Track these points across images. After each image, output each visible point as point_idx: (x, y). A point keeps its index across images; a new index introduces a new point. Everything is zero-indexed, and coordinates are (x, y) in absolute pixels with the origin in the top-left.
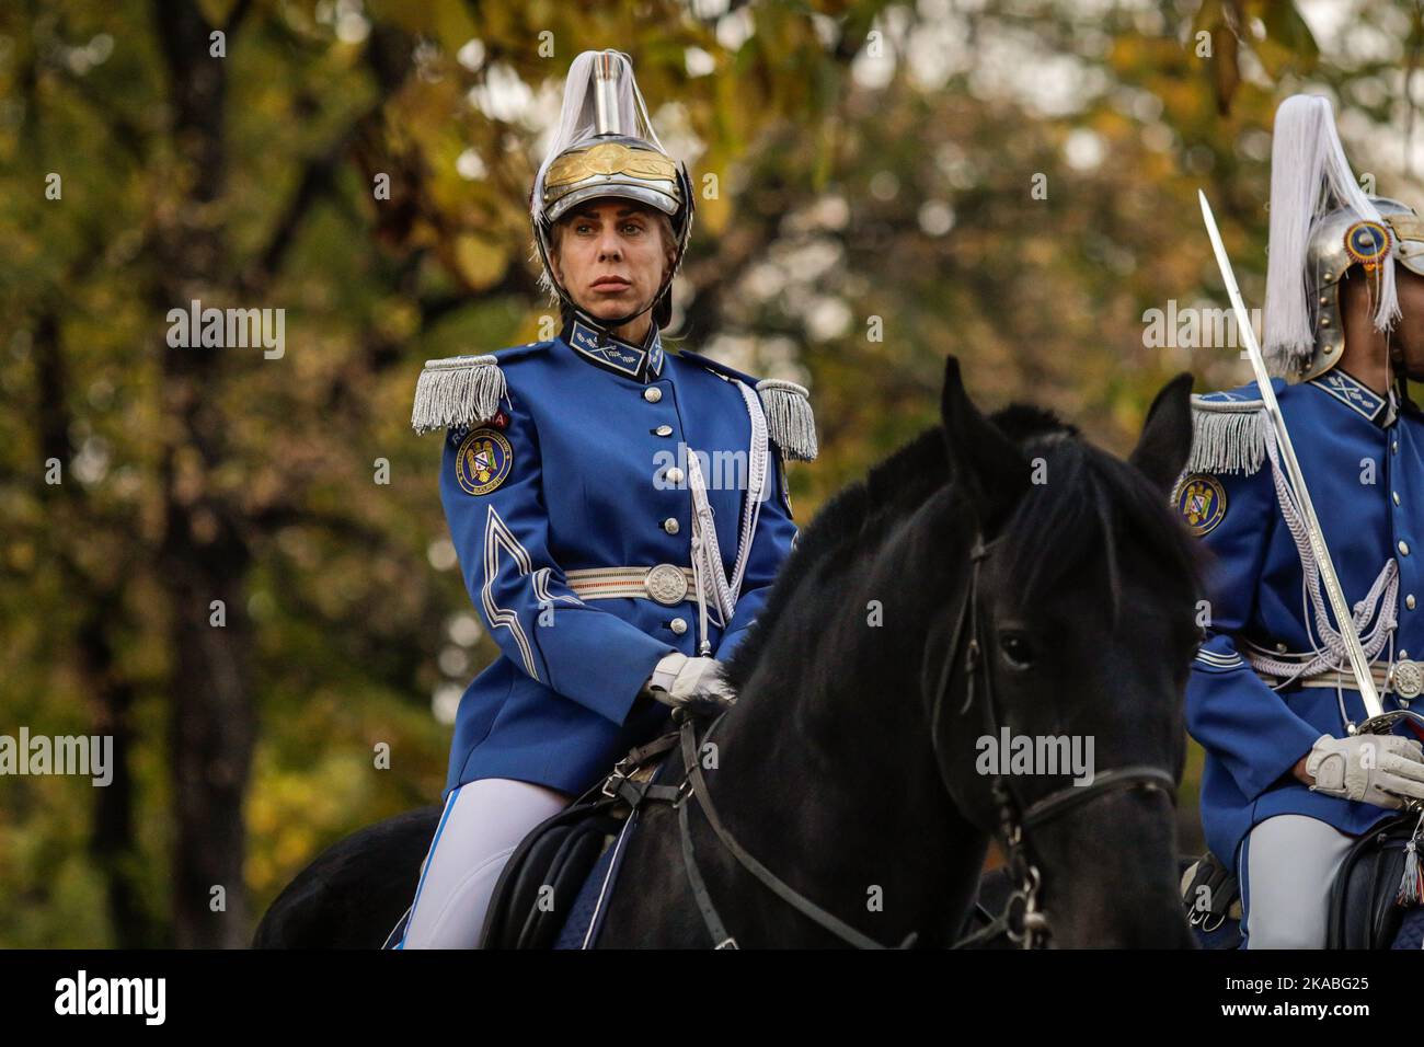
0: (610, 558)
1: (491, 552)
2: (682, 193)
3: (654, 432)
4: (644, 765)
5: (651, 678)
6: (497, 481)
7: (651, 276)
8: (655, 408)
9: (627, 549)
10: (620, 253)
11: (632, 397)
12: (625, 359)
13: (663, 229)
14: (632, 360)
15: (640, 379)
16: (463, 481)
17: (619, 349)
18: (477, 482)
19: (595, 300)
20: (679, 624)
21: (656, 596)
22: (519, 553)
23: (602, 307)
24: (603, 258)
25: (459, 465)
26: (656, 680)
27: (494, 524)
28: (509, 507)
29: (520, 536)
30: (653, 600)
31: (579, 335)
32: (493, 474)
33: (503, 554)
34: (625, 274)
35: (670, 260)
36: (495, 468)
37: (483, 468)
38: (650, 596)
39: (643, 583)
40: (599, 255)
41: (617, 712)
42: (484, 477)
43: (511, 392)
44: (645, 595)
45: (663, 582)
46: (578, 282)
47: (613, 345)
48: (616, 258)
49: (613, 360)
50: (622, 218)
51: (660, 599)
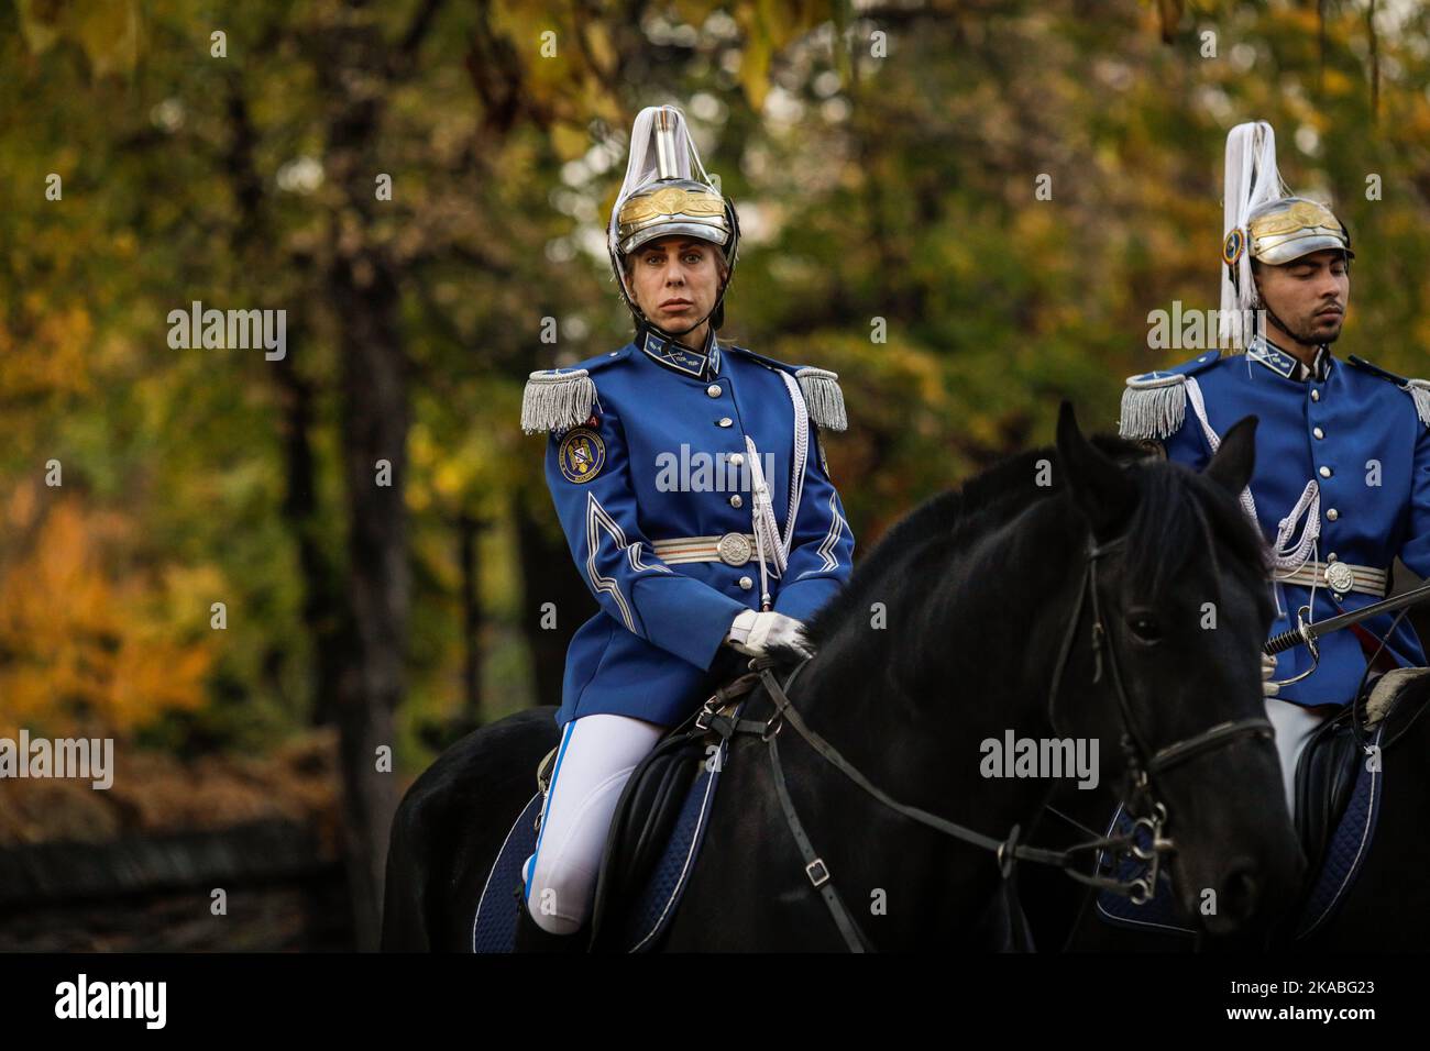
0: (688, 530)
1: (592, 531)
2: (730, 225)
3: (717, 424)
4: (729, 703)
5: (729, 633)
6: (594, 472)
7: (708, 295)
8: (716, 402)
9: (702, 522)
10: (683, 280)
11: (698, 393)
12: (690, 363)
13: (716, 256)
14: (696, 363)
15: (703, 378)
16: (566, 472)
17: (685, 355)
18: (577, 472)
19: (664, 318)
20: (746, 581)
21: (727, 560)
22: (615, 531)
23: (669, 324)
24: (669, 284)
25: (562, 459)
26: (734, 635)
27: (594, 508)
28: (605, 494)
29: (616, 517)
30: (724, 563)
31: (652, 344)
32: (590, 466)
33: (603, 532)
34: (686, 295)
35: (722, 278)
36: (591, 460)
37: (581, 461)
38: (722, 559)
39: (716, 549)
40: (666, 282)
41: (704, 662)
42: (583, 468)
43: (600, 397)
44: (718, 559)
45: (731, 548)
46: (650, 302)
47: (680, 351)
48: (680, 284)
49: (680, 364)
50: (683, 251)
51: (730, 562)
